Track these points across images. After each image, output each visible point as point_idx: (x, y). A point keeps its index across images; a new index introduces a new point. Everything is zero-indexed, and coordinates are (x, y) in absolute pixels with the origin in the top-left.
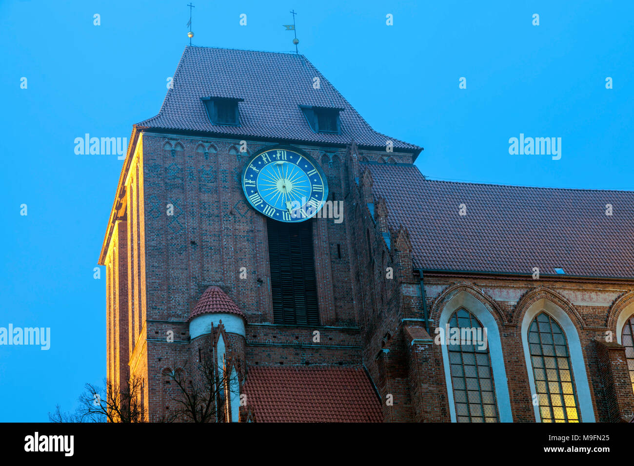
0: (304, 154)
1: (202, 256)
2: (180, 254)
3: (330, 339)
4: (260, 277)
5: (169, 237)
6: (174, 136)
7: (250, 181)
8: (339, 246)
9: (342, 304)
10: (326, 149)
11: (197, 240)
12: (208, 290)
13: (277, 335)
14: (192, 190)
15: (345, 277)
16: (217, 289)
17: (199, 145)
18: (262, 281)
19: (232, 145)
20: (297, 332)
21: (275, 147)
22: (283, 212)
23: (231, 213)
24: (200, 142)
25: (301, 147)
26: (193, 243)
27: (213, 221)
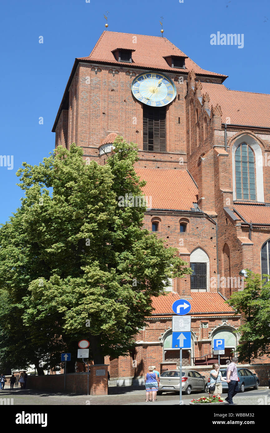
0: (165, 76)
1: (108, 120)
2: (97, 118)
3: (171, 158)
4: (137, 130)
5: (91, 111)
6: (97, 65)
7: (136, 87)
8: (179, 118)
9: (179, 143)
10: (177, 74)
11: (106, 112)
12: (111, 134)
13: (144, 155)
14: (105, 90)
15: (181, 132)
16: (115, 134)
17: (110, 70)
18: (138, 132)
19: (128, 70)
20: (154, 154)
21: (150, 72)
22: (152, 102)
23: (125, 101)
24: (111, 68)
25: (164, 73)
26: (104, 113)
27: (115, 104)
